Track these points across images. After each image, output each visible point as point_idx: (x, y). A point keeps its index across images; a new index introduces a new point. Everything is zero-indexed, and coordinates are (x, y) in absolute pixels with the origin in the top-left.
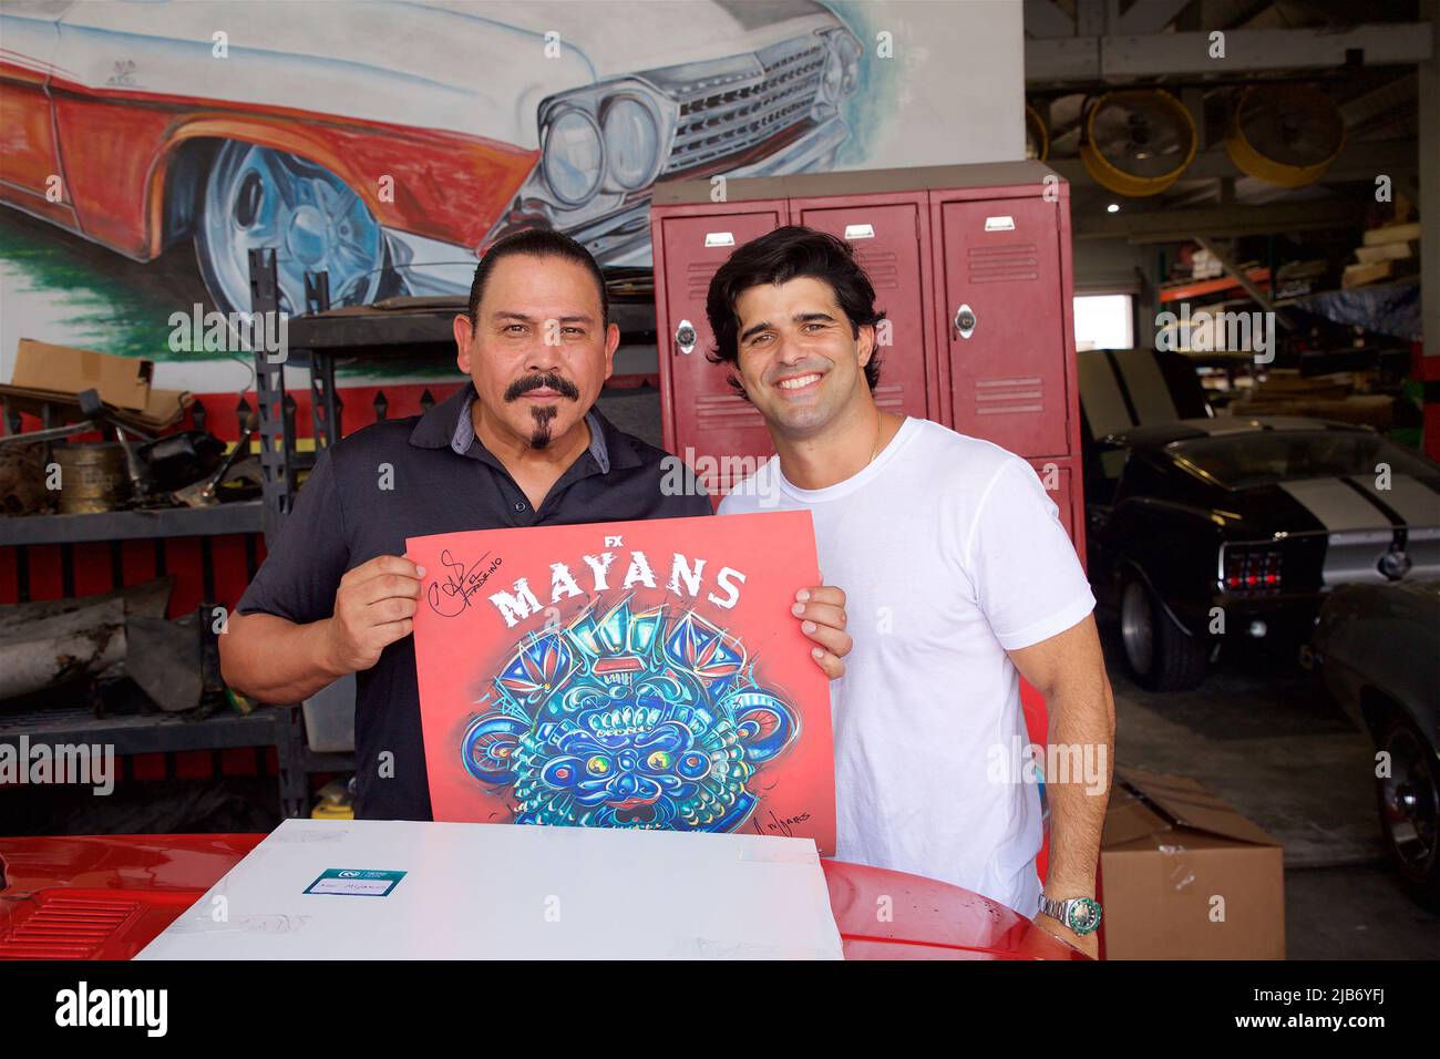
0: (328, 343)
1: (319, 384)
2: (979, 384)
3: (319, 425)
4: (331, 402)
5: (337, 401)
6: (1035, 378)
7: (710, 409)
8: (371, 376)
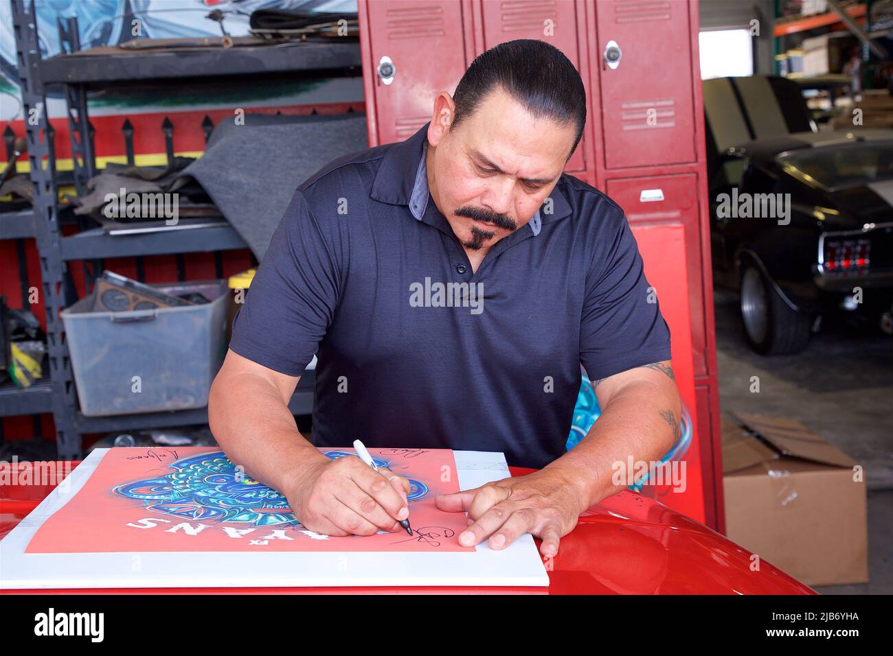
0: (83, 77)
1: (75, 113)
2: (624, 106)
3: (76, 148)
4: (85, 128)
5: (91, 128)
6: (668, 100)
7: (408, 130)
8: (118, 106)
